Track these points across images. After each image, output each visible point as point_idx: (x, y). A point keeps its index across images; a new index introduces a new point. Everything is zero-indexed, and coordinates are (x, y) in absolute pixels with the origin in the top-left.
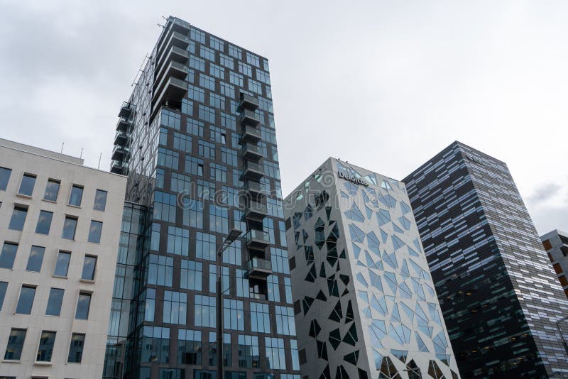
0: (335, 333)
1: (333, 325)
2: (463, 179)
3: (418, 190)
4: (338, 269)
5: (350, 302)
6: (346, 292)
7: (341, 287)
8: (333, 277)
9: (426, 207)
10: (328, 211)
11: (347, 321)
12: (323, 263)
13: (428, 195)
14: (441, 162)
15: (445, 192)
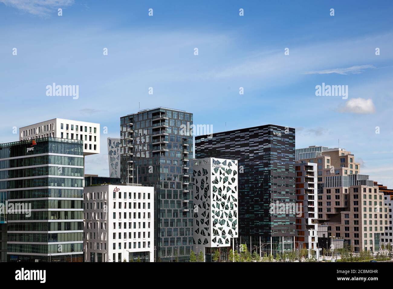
0: (203, 220)
1: (203, 217)
2: (268, 145)
3: (250, 138)
4: (207, 201)
5: (209, 213)
6: (208, 209)
7: (207, 207)
8: (205, 202)
9: (251, 149)
10: (207, 178)
11: (207, 218)
12: (202, 196)
13: (253, 144)
14: (262, 131)
15: (260, 146)
